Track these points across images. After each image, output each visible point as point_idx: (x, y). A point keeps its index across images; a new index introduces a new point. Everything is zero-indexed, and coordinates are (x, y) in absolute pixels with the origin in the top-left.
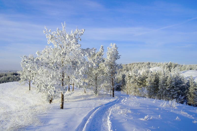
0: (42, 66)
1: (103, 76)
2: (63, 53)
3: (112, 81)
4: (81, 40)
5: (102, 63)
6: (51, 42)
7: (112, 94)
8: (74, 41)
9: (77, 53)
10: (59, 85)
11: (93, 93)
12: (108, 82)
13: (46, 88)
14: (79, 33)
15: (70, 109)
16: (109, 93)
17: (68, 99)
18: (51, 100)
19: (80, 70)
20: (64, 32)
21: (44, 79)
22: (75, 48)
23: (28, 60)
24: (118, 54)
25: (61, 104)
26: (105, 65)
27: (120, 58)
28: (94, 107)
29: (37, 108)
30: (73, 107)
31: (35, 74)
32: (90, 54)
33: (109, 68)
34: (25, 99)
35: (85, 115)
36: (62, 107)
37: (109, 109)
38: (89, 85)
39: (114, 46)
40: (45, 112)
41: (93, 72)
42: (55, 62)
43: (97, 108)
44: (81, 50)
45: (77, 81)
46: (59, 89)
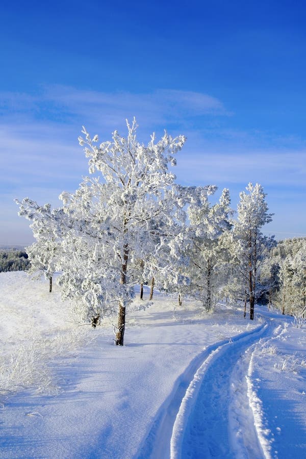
0: (71, 227)
1: (226, 264)
2: (127, 196)
3: (251, 279)
4: (175, 164)
5: (226, 232)
6: (98, 168)
7: (248, 311)
8: (158, 164)
9: (165, 197)
10: (114, 280)
11: (199, 306)
12: (238, 281)
13: (79, 287)
14: (171, 146)
15: (140, 348)
16: (240, 309)
17: (138, 318)
18: (97, 319)
19: (172, 241)
20: (132, 141)
21: (75, 263)
22: (159, 182)
23: (35, 211)
24: (267, 209)
25: (118, 331)
26: (234, 238)
27: (271, 220)
28: (205, 344)
29: (56, 338)
30: (148, 343)
31: (54, 249)
32: (199, 202)
33: (242, 246)
34: (39, 312)
35: (182, 369)
36: (120, 341)
37: (246, 352)
38: (192, 286)
39: (256, 191)
40: (75, 351)
41: (203, 254)
42: (105, 219)
43: (214, 348)
44: (177, 187)
45: (163, 271)
46: (113, 291)
